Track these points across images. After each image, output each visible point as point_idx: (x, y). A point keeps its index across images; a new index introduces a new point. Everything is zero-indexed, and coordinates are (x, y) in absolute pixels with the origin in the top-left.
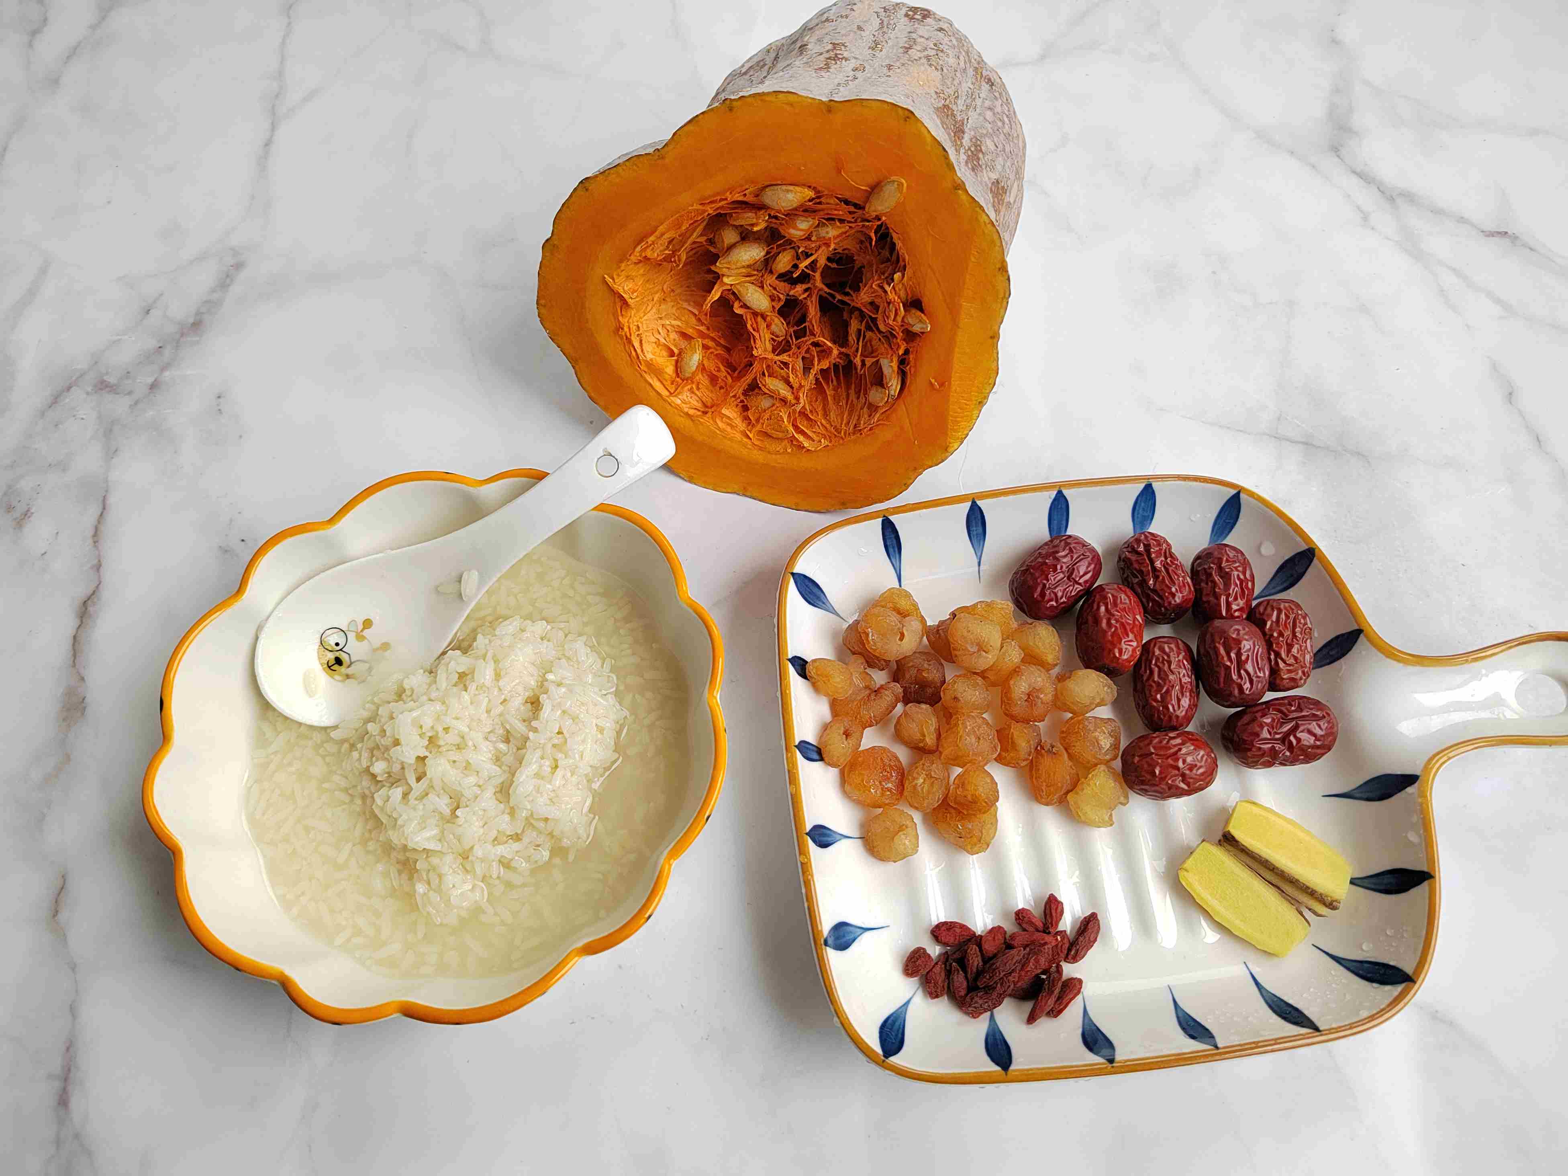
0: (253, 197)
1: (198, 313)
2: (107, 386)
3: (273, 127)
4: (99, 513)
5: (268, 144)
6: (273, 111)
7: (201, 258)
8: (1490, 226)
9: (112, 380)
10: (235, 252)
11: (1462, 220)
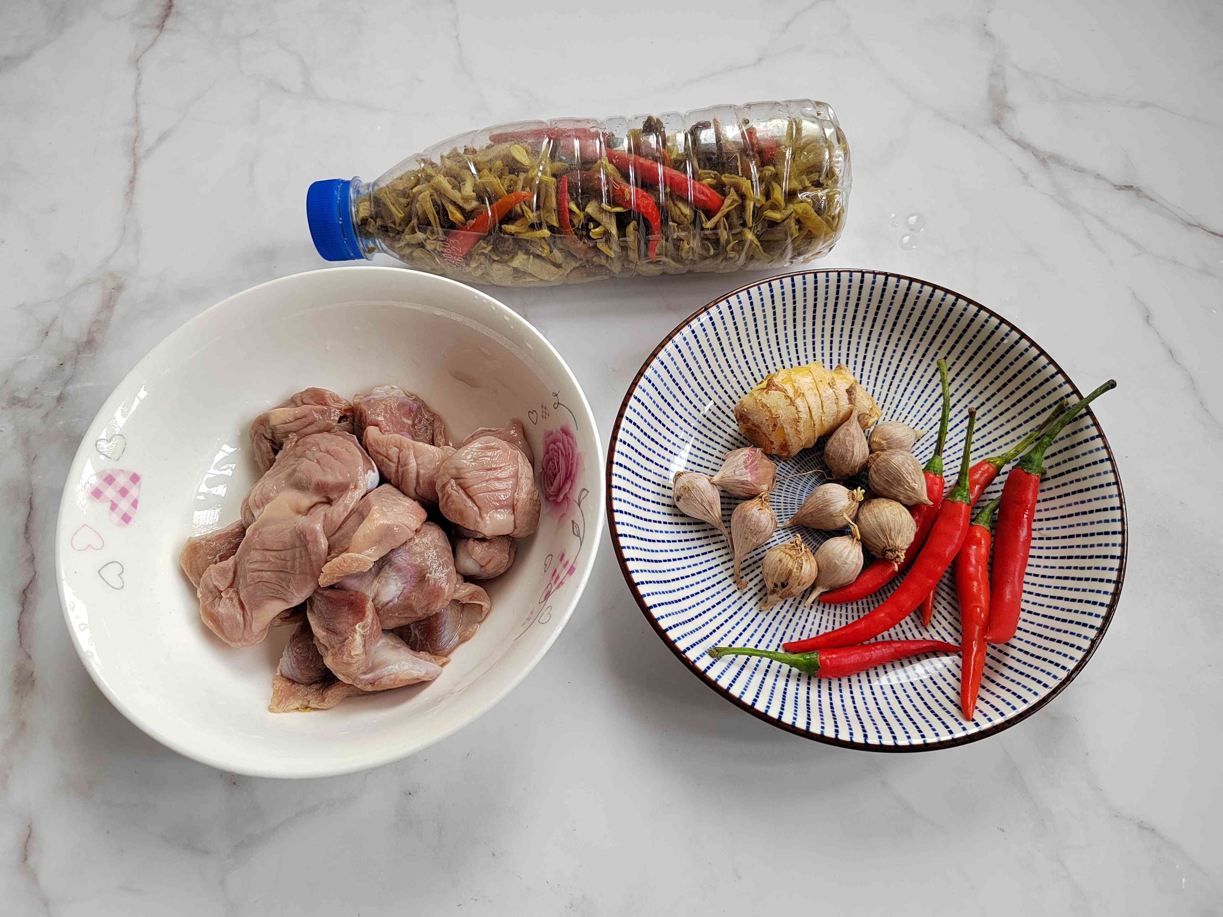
0: (125, 228)
1: (90, 332)
2: (19, 401)
3: (135, 165)
4: (27, 513)
5: (132, 181)
6: (134, 151)
7: (87, 283)
8: (1119, 180)
9: (23, 395)
10: (113, 276)
11: (1098, 177)
